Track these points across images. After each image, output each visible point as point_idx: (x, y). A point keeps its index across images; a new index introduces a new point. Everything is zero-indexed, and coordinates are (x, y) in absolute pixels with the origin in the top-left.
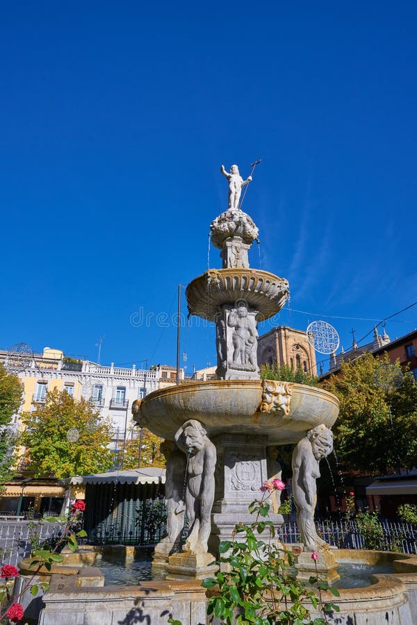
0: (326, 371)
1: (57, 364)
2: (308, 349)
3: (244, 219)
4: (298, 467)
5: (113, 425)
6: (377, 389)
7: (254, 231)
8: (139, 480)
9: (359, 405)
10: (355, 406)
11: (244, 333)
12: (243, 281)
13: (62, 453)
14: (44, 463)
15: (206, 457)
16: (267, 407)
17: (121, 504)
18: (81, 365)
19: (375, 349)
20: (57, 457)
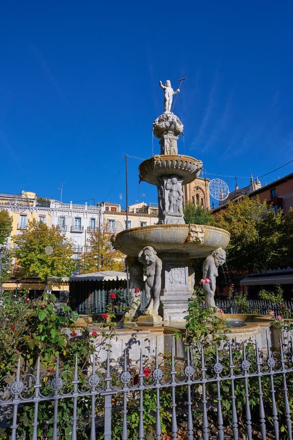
0: (216, 207)
1: (33, 202)
2: (204, 190)
3: (175, 120)
4: (206, 270)
5: (74, 243)
6: (250, 220)
7: (180, 127)
8: (105, 279)
9: (239, 230)
10: (236, 231)
11: (175, 194)
12: (175, 163)
13: (42, 262)
14: (30, 268)
15: (156, 266)
16: (191, 239)
17: (93, 293)
18: (49, 203)
19: (251, 192)
20: (39, 264)
